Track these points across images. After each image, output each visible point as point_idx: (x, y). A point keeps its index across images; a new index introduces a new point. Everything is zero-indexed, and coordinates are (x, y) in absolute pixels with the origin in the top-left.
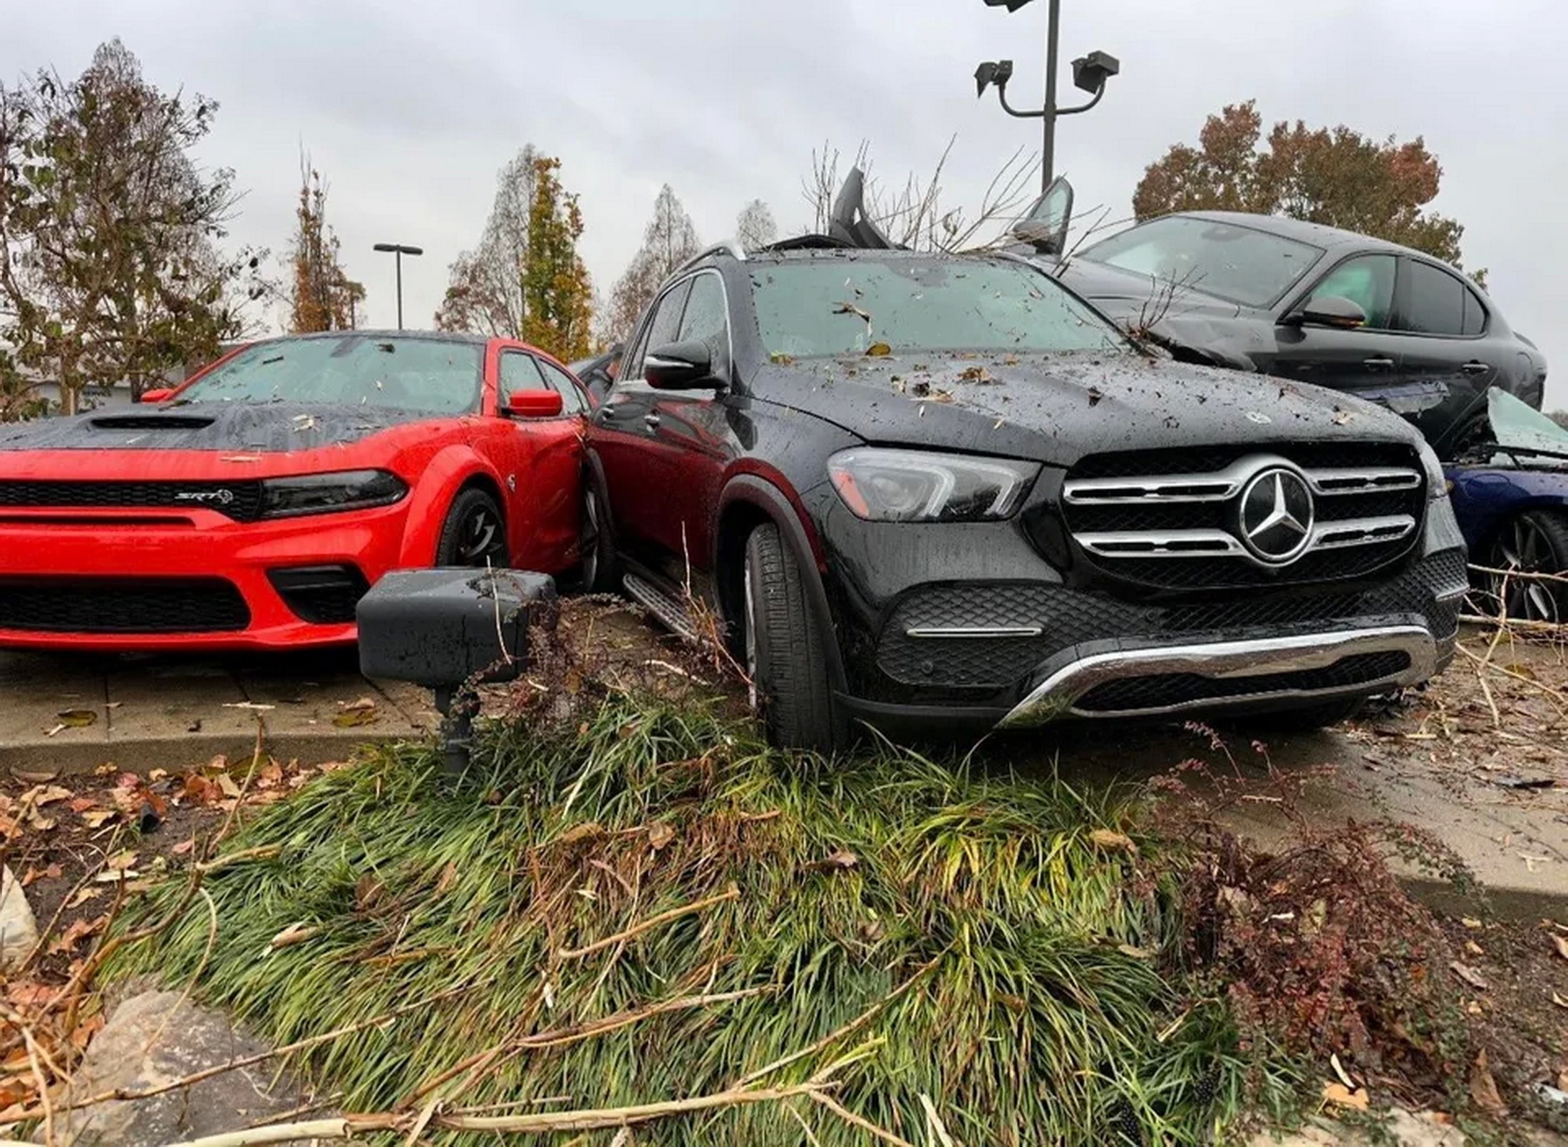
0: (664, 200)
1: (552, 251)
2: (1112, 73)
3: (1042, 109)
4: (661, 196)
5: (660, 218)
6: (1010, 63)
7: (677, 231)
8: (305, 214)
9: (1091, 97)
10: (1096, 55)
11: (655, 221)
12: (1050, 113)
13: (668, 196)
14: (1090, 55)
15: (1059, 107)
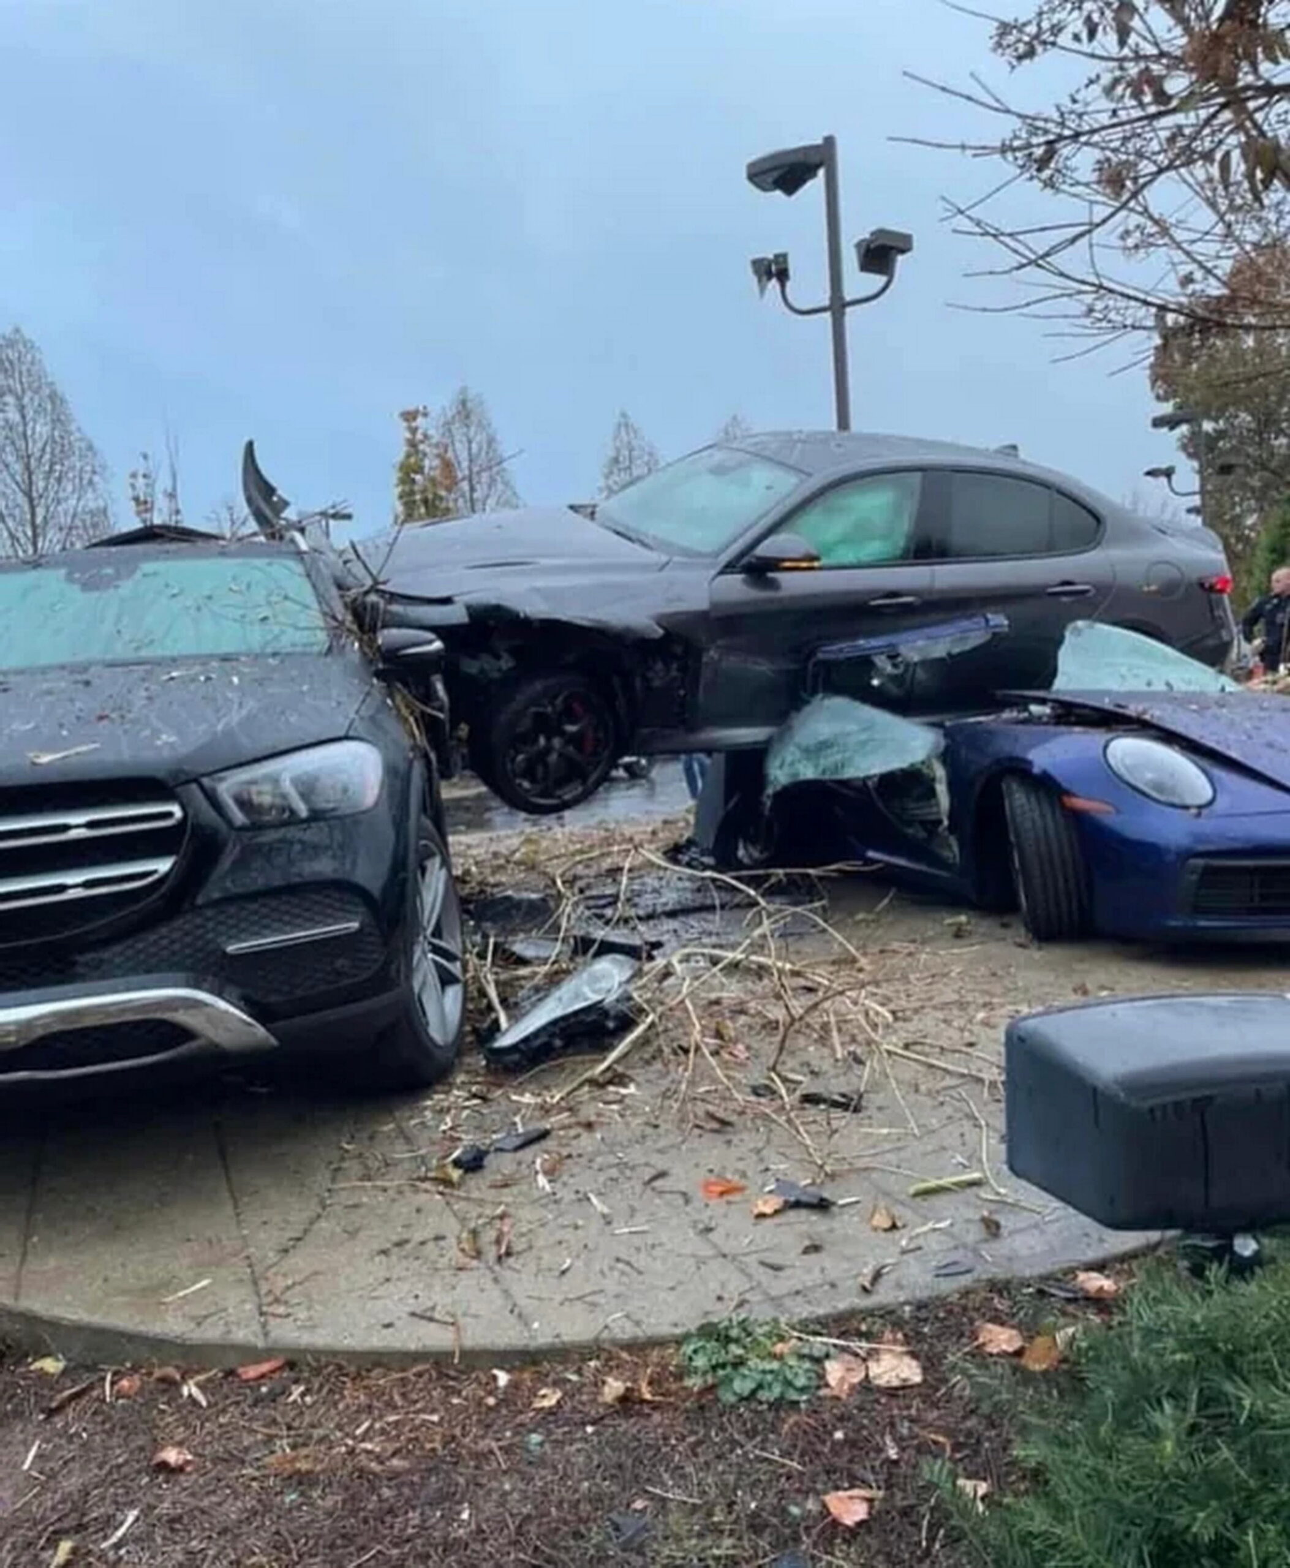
0: (623, 429)
1: (427, 507)
2: (903, 251)
3: (826, 302)
4: (619, 425)
5: (618, 450)
6: (784, 256)
7: (639, 462)
8: (136, 499)
9: (881, 280)
10: (880, 233)
11: (612, 453)
12: (838, 306)
13: (627, 425)
14: (873, 234)
15: (848, 298)
